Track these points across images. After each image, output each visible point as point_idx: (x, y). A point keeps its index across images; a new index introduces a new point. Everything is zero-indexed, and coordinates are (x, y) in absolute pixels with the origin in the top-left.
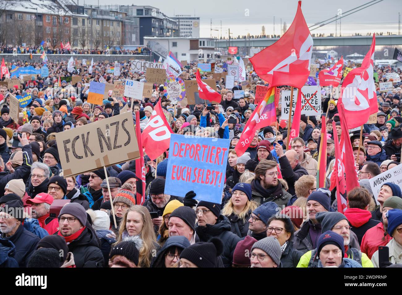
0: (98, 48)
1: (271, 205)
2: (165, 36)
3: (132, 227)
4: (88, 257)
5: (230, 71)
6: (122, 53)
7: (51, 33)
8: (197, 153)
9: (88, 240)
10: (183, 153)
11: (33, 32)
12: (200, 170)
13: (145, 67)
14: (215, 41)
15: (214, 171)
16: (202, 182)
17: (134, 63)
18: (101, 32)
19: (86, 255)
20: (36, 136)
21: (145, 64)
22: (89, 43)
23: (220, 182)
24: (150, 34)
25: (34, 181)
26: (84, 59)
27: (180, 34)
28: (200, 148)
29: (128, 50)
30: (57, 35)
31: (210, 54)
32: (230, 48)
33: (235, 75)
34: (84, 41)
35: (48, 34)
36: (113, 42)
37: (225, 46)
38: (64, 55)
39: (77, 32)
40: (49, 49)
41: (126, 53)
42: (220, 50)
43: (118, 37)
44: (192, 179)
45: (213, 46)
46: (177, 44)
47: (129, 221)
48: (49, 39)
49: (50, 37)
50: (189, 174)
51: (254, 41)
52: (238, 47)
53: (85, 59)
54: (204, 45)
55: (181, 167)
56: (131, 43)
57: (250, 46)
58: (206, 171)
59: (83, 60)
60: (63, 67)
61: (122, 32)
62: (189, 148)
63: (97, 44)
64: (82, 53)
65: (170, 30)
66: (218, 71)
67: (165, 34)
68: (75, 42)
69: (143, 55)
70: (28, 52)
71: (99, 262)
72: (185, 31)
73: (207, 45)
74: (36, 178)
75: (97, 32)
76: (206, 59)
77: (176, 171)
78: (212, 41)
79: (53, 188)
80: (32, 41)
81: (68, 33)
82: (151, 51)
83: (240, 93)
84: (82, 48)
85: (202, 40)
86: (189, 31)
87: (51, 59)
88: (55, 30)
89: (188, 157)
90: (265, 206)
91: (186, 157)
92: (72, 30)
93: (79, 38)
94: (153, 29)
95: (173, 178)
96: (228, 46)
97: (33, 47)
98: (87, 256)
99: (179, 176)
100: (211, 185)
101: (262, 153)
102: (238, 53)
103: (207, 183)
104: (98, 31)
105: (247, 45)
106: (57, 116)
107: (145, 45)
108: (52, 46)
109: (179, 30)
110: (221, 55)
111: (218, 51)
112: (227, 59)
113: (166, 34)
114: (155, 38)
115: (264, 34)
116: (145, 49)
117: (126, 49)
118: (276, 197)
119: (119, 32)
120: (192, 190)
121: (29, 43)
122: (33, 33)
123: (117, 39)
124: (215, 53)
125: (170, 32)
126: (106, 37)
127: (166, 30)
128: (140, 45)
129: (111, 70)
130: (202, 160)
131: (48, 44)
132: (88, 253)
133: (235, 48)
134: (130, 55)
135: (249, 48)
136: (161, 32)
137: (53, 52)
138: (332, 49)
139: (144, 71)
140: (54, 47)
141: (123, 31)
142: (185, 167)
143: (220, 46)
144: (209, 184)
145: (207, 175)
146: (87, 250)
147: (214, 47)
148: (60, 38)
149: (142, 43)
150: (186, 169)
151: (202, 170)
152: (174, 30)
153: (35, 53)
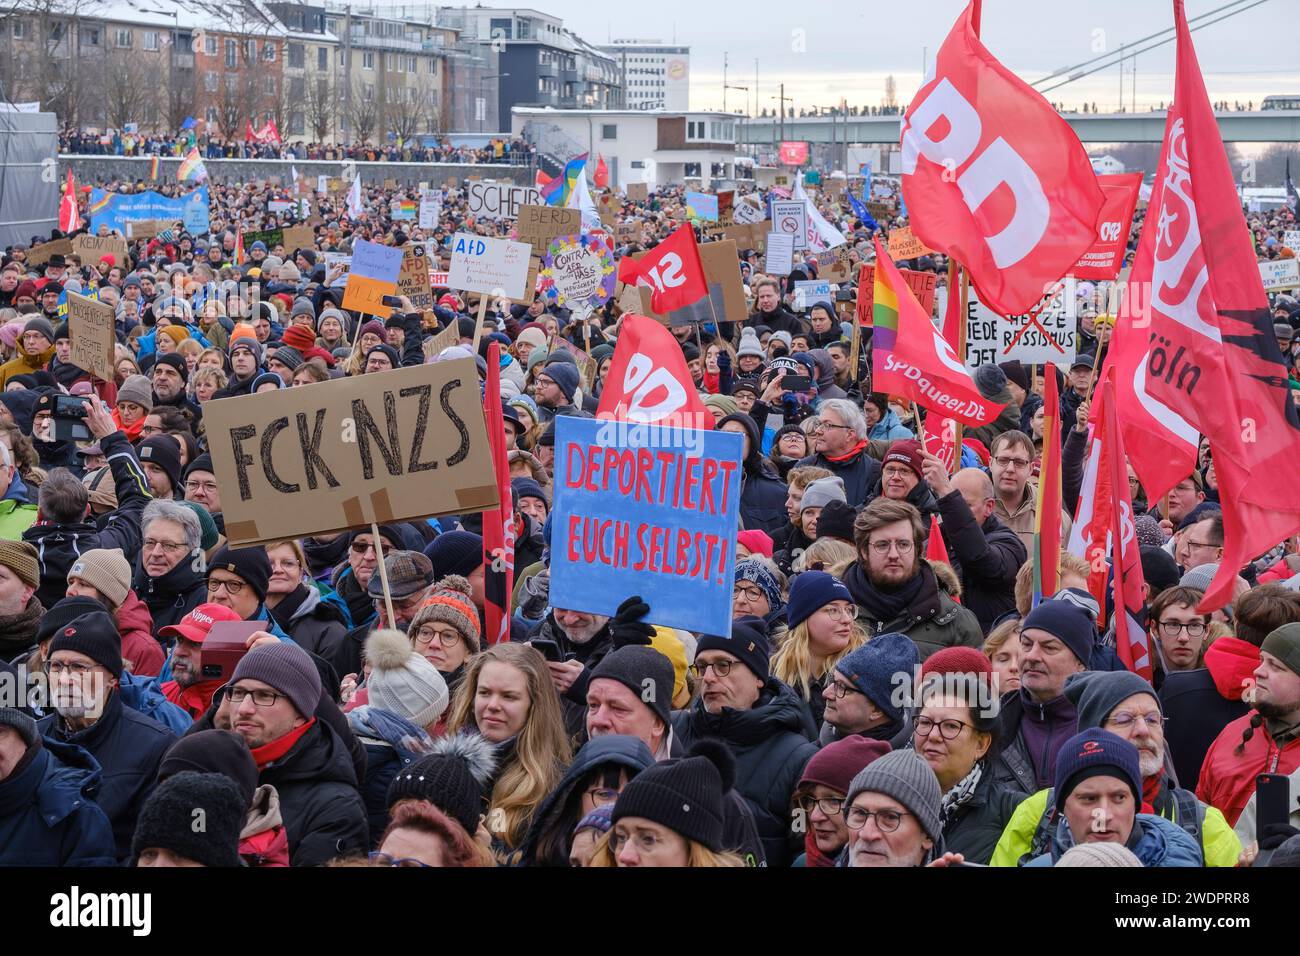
0: (366, 142)
1: (895, 643)
2: (579, 105)
3: (494, 711)
4: (315, 817)
5: (778, 219)
6: (444, 158)
7: (219, 91)
8: (641, 477)
9: (317, 764)
10: (597, 478)
11: (163, 88)
12: (656, 530)
13: (511, 202)
14: (737, 121)
15: (699, 536)
16: (667, 569)
17: (478, 190)
18: (376, 93)
19: (308, 814)
20: (165, 415)
21: (511, 192)
22: (339, 125)
23: (721, 570)
24: (532, 98)
25: (152, 560)
26: (322, 173)
27: (629, 101)
28: (651, 461)
29: (462, 149)
30: (240, 97)
31: (722, 165)
32: (785, 145)
33: (797, 233)
34: (323, 120)
35: (209, 94)
36: (415, 121)
37: (768, 138)
38: (260, 160)
39: (302, 89)
40: (211, 141)
41: (457, 159)
42: (752, 152)
43: (431, 108)
44: (632, 561)
45: (731, 138)
46: (618, 129)
47: (487, 692)
48: (214, 111)
49: (215, 102)
50: (621, 542)
51: (859, 124)
52: (810, 143)
53: (327, 173)
54: (701, 135)
55: (596, 521)
56: (474, 126)
57: (849, 140)
58: (677, 533)
59: (322, 178)
60: (255, 198)
61: (445, 90)
62: (616, 461)
63: (363, 128)
64: (316, 157)
65: (596, 87)
66: (750, 217)
67: (578, 97)
68: (295, 120)
69: (508, 166)
70: (147, 149)
71: (348, 836)
72: (644, 89)
73: (713, 136)
74: (157, 550)
75: (365, 90)
76: (706, 178)
77: (581, 535)
78: (729, 121)
79: (220, 582)
80: (160, 115)
81: (272, 91)
82: (533, 150)
83: (815, 288)
84: (318, 141)
85: (696, 121)
86: (655, 89)
87: (218, 173)
88: (233, 82)
89: (614, 491)
90: (876, 646)
91: (610, 491)
92: (286, 81)
93: (307, 107)
94: (541, 82)
95: (573, 557)
96: (778, 138)
97: (162, 136)
98: (310, 817)
99: (590, 550)
100: (693, 579)
101: (896, 475)
102: (810, 163)
103: (681, 572)
104: (368, 88)
105: (840, 138)
106: (238, 354)
107: (516, 134)
108: (222, 132)
109: (625, 88)
110: (755, 166)
111: (747, 155)
112: (774, 182)
113: (584, 99)
114: (548, 110)
115: (891, 101)
116: (516, 145)
117: (456, 144)
118: (919, 618)
119: (435, 91)
120: (636, 594)
121: (151, 123)
122: (163, 92)
123: (428, 112)
124: (737, 160)
125: (596, 94)
126: (393, 106)
127: (584, 87)
128: (501, 131)
129: (404, 211)
130: (661, 501)
131: (211, 126)
132: (314, 805)
133: (801, 146)
134: (467, 164)
135: (844, 146)
136: (568, 93)
137: (226, 152)
138: (1106, 153)
139: (511, 217)
140: (230, 135)
141: (448, 90)
142: (609, 523)
143: (751, 139)
144: (687, 576)
145: (680, 547)
146: (313, 796)
147: (732, 142)
148: (249, 108)
149: (505, 125)
150: (612, 528)
151: (664, 530)
152: (608, 86)
153: (169, 154)
